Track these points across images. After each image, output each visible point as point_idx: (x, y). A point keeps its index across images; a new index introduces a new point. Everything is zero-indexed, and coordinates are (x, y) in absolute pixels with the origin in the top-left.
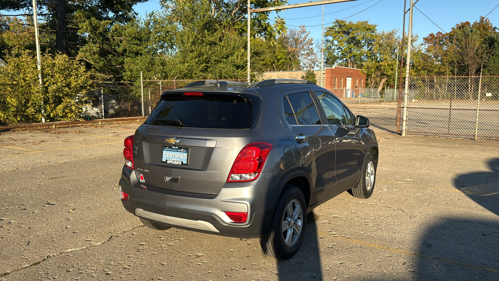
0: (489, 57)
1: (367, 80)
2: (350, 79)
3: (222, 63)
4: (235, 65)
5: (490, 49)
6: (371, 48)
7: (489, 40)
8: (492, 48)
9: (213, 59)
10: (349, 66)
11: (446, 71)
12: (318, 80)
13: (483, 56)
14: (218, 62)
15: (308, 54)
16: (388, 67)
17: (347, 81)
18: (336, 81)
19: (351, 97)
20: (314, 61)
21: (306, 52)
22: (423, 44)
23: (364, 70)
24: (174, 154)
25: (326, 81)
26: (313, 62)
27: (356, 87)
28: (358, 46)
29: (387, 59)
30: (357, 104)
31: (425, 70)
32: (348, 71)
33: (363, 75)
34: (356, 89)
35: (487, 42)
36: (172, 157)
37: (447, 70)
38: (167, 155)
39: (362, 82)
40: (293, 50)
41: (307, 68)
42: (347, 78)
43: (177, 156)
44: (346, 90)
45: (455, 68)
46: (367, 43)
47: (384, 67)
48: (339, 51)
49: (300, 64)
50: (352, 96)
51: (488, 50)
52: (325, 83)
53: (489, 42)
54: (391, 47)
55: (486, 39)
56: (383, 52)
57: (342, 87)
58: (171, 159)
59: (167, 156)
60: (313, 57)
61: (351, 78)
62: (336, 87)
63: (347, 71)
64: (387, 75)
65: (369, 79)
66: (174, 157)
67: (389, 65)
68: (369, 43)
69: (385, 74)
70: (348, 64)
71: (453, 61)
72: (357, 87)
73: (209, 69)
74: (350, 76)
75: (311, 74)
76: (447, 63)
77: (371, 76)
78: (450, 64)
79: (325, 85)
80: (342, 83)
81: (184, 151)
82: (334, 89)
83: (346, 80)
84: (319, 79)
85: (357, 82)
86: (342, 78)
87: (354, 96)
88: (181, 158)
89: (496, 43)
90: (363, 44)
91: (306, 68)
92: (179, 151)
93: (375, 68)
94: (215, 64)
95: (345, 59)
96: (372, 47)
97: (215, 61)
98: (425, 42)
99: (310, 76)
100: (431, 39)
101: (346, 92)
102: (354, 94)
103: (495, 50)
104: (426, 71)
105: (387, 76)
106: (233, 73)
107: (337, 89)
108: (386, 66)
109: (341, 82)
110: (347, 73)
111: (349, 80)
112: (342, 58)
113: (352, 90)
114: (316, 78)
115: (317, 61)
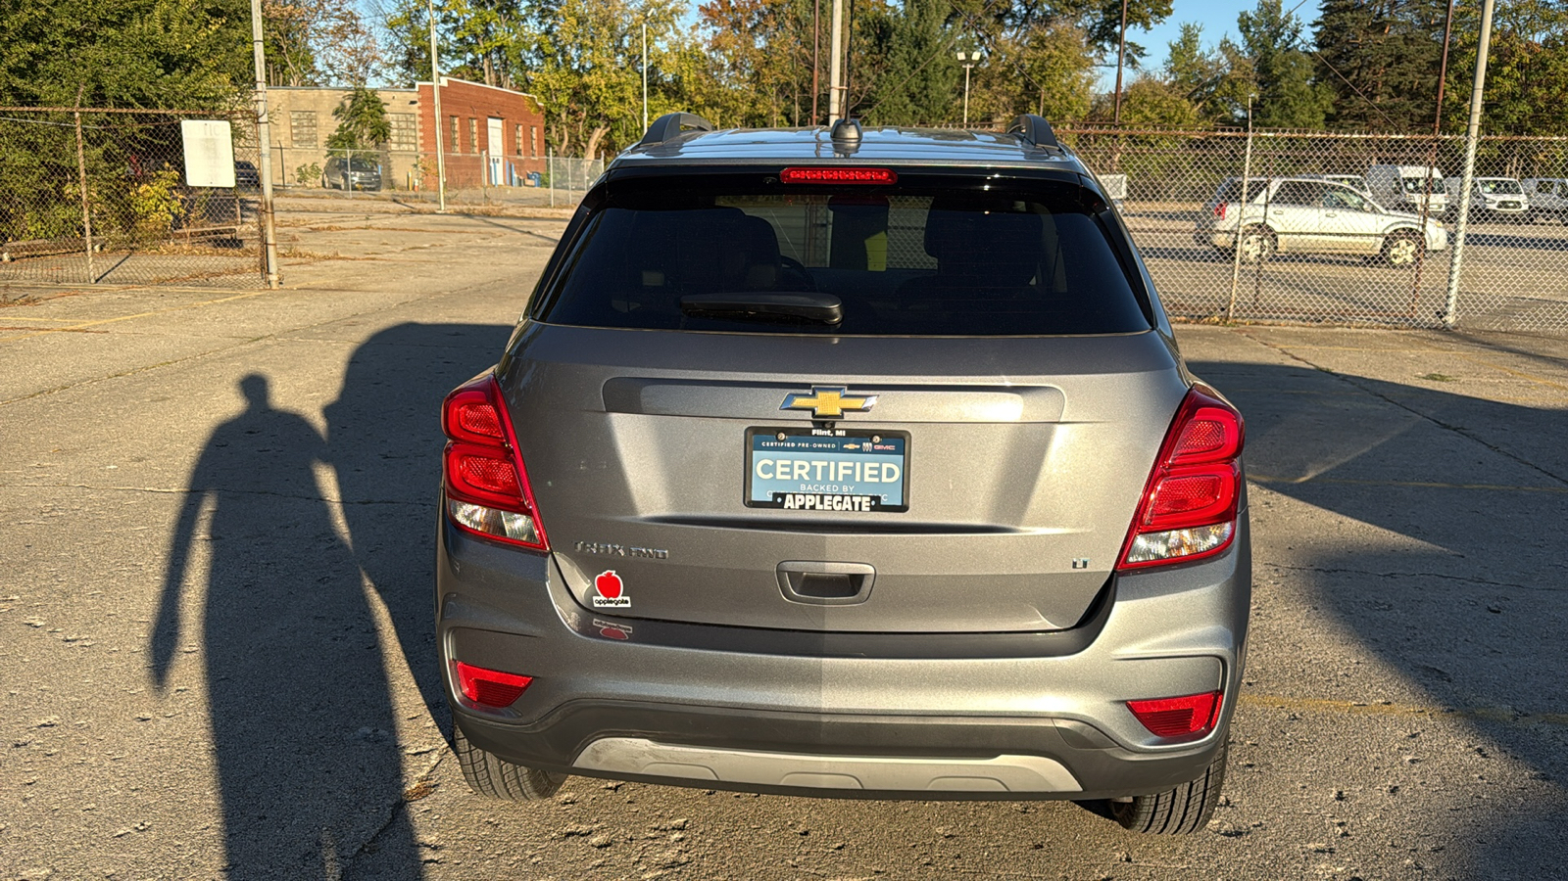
0: (879, 75)
1: (548, 129)
2: (498, 123)
3: (98, 45)
4: (157, 54)
5: (880, 52)
6: (551, 27)
7: (875, 26)
8: (885, 49)
9: (61, 25)
10: (487, 81)
11: (772, 112)
12: (394, 124)
13: (863, 72)
14: (79, 38)
15: (340, 29)
16: (610, 91)
17: (490, 130)
18: (457, 128)
19: (506, 184)
20: (364, 56)
21: (333, 23)
22: (698, 24)
23: (536, 97)
24: (819, 465)
25: (421, 127)
26: (360, 61)
27: (519, 152)
28: (510, 18)
29: (602, 66)
30: (545, 207)
31: (715, 108)
32: (489, 97)
33: (535, 112)
34: (519, 157)
35: (871, 31)
36: (806, 478)
37: (775, 109)
38: (779, 469)
39: (534, 136)
40: (285, 13)
41: (340, 78)
42: (490, 120)
43: (841, 472)
44: (488, 160)
45: (793, 103)
46: (536, 11)
47: (597, 91)
48: (448, 30)
49: (312, 63)
50: (508, 182)
51: (875, 57)
52: (422, 134)
53: (876, 33)
54: (612, 29)
55: (869, 23)
56: (591, 44)
57: (476, 150)
58: (803, 488)
59: (779, 476)
60: (360, 44)
61: (500, 121)
62: (458, 149)
63: (487, 98)
64: (607, 116)
65: (554, 129)
66: (819, 478)
67: (612, 87)
68: (543, 11)
69: (602, 114)
70: (484, 75)
71: (788, 84)
72: (522, 153)
73: (40, 66)
74: (497, 115)
75: (367, 101)
76: (774, 89)
77: (558, 118)
78: (781, 91)
79: (422, 142)
80: (475, 136)
81: (879, 447)
82: (453, 154)
83: (486, 127)
84: (398, 121)
85: (520, 134)
86: (472, 119)
87: (515, 181)
88: (867, 479)
89: (894, 37)
90: (524, 12)
91: (336, 78)
92: (851, 446)
93: (568, 91)
94: (70, 46)
95: (470, 56)
96: (553, 24)
97: (66, 34)
98: (705, 21)
99: (366, 109)
100: (720, 11)
101: (489, 168)
102: (515, 175)
103: (893, 57)
104: (719, 111)
105: (609, 120)
106: (151, 83)
107: (460, 155)
108: (604, 90)
109: (473, 133)
110: (486, 105)
111: (495, 127)
112: (461, 52)
113: (507, 162)
114: (386, 115)
115: (374, 58)
